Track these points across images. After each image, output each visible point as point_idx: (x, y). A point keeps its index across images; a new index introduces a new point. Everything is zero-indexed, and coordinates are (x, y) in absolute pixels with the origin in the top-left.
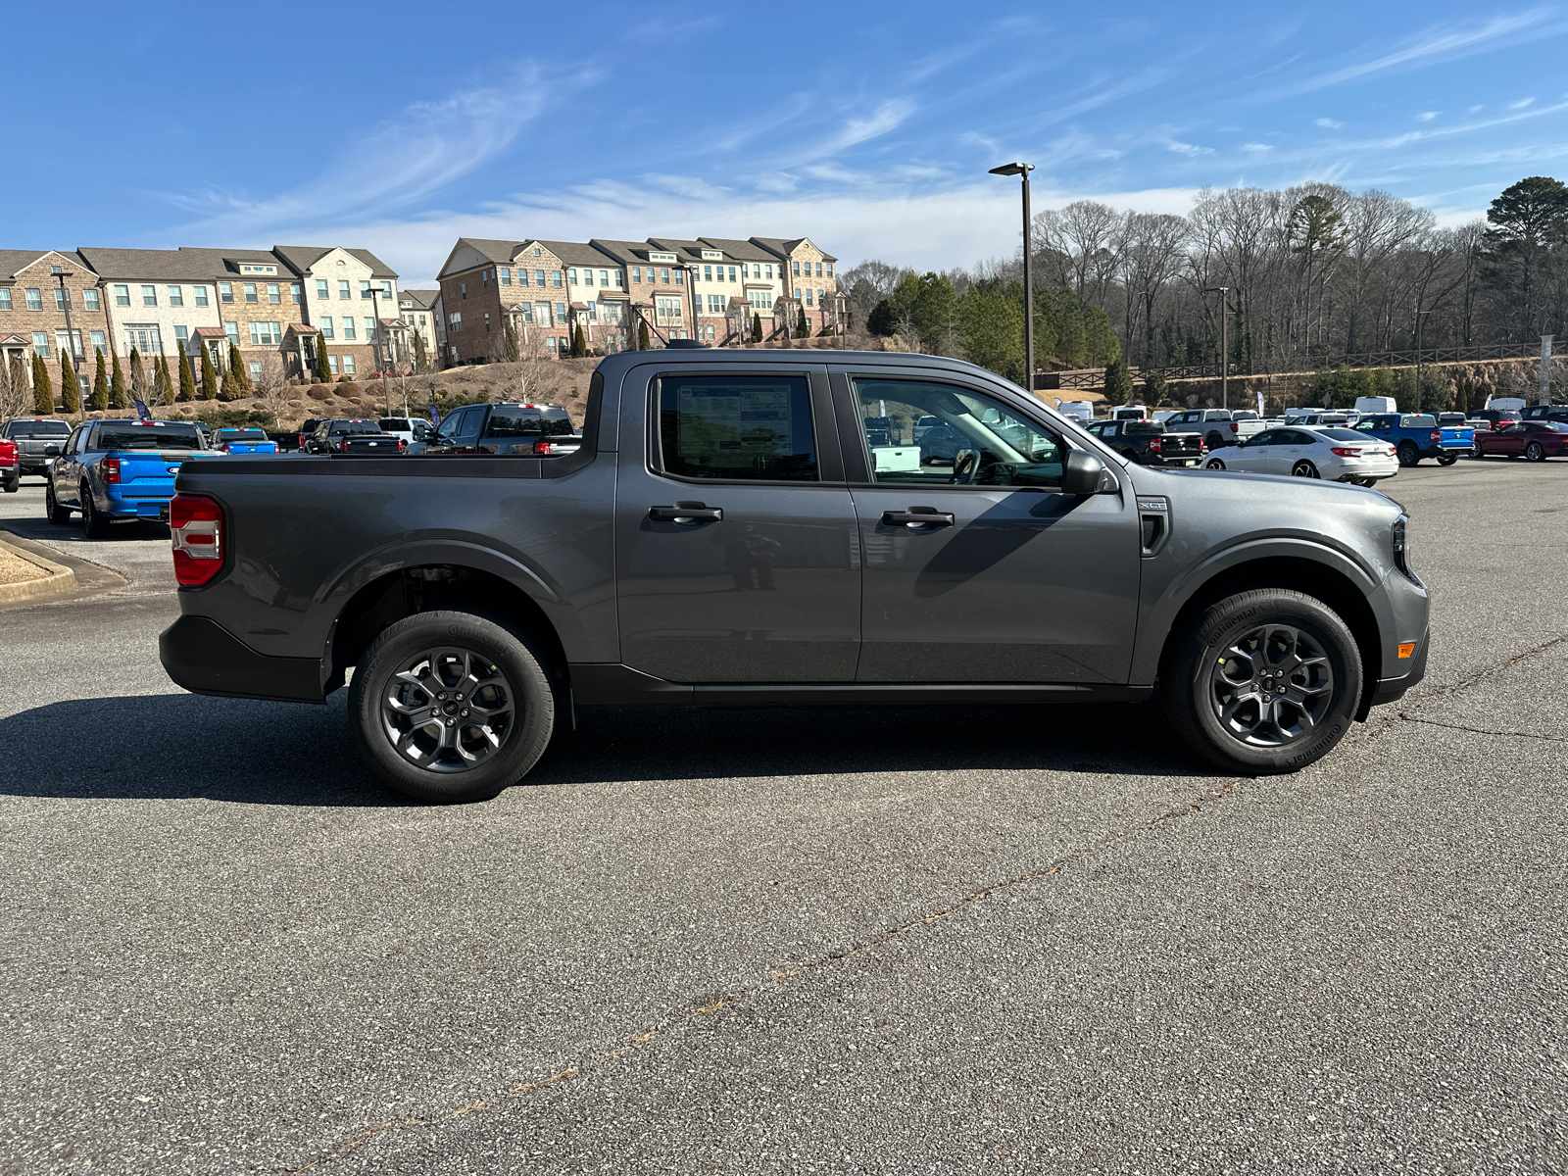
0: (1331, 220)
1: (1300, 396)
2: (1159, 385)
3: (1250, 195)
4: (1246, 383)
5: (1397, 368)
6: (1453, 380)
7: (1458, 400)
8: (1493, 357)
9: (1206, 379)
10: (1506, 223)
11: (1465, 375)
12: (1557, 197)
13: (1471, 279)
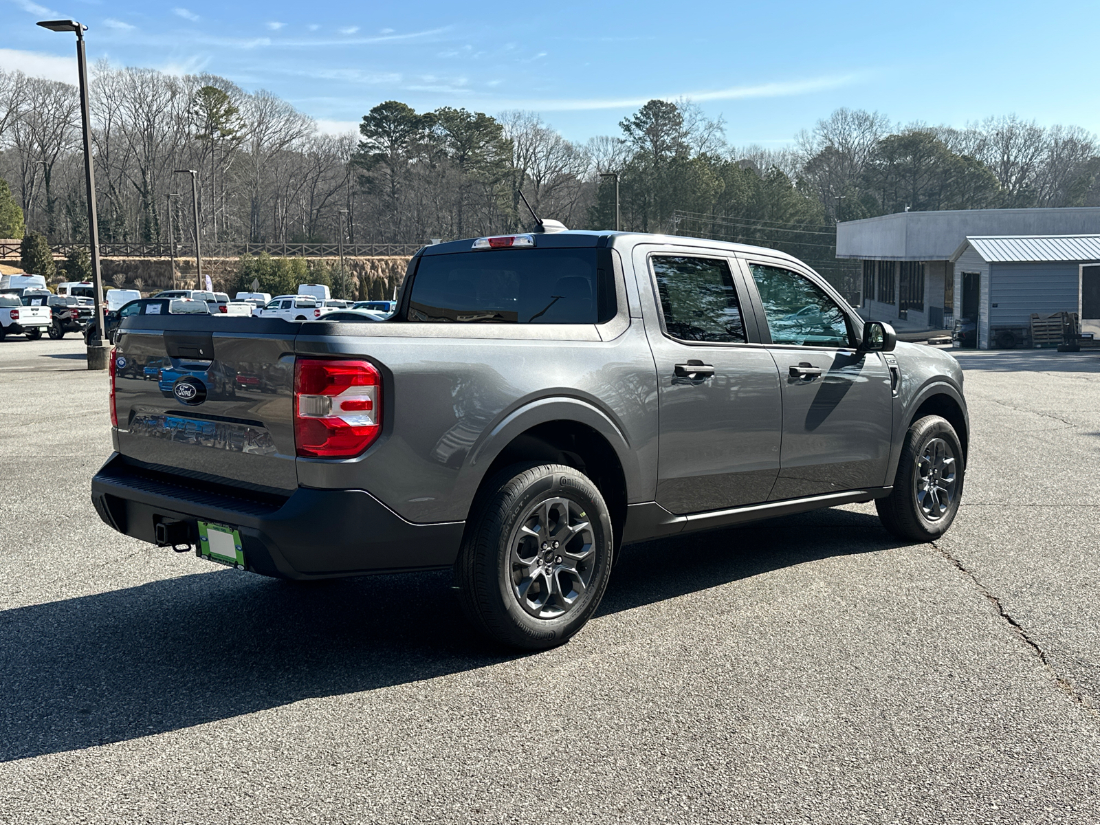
0: (229, 112)
1: (226, 281)
2: (83, 262)
3: (149, 76)
4: (174, 264)
5: (309, 258)
6: (355, 273)
7: (361, 290)
8: (384, 254)
9: (131, 258)
10: (375, 137)
11: (364, 269)
12: (411, 122)
13: (351, 184)
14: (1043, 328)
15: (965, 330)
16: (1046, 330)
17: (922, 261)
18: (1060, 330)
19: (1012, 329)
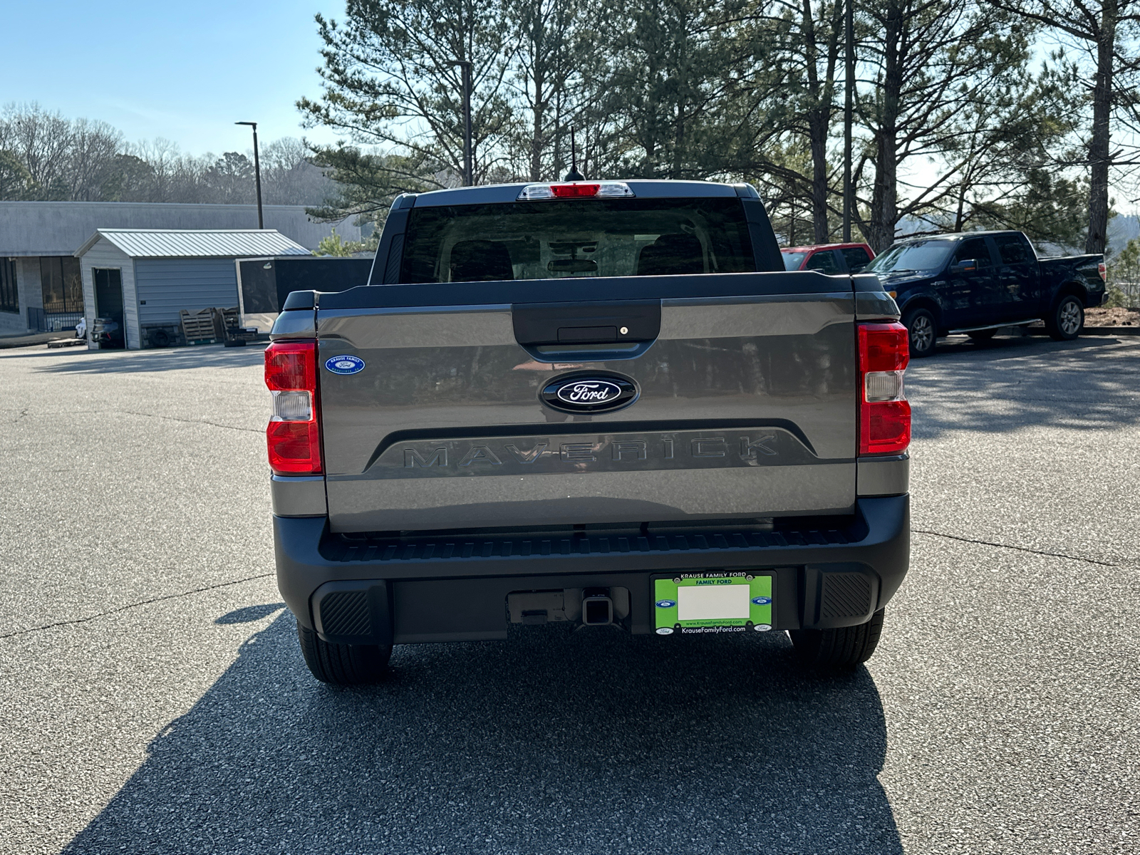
14: (194, 325)
15: (109, 330)
16: (197, 327)
17: (12, 257)
18: (210, 326)
19: (163, 327)
